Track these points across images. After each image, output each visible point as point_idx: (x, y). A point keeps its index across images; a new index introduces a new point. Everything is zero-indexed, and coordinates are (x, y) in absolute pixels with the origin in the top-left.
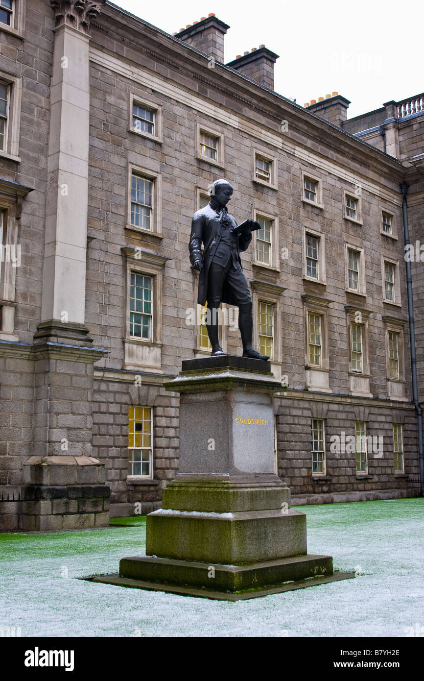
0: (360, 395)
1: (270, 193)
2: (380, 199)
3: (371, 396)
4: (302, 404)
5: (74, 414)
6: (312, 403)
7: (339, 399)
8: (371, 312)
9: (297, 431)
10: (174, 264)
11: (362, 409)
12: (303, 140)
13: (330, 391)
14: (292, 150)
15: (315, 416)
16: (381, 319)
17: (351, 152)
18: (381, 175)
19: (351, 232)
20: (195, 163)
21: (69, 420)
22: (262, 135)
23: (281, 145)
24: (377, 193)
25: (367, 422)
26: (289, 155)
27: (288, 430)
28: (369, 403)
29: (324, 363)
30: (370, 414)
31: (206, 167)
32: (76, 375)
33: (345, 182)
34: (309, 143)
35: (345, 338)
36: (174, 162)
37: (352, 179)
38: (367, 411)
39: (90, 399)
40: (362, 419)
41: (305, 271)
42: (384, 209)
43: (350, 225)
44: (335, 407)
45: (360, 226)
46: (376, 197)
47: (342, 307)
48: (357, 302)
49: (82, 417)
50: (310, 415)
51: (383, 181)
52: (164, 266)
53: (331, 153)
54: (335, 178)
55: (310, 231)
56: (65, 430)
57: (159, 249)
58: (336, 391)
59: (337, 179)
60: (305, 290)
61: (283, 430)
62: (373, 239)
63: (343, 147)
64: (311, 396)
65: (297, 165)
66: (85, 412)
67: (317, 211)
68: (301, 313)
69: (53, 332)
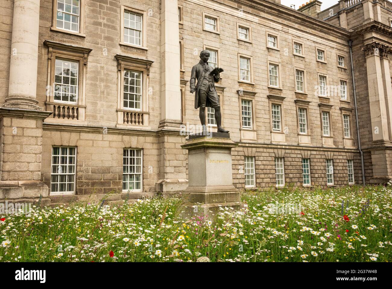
0: (328, 146)
1: (276, 52)
2: (337, 50)
3: (334, 147)
4: (296, 152)
5: (177, 160)
6: (302, 151)
7: (316, 149)
8: (333, 106)
9: (294, 165)
10: (228, 90)
11: (329, 153)
12: (293, 25)
13: (311, 145)
14: (287, 30)
15: (304, 157)
16: (339, 109)
17: (320, 28)
18: (337, 38)
19: (321, 67)
20: (237, 42)
21: (175, 163)
22: (271, 25)
23: (281, 28)
24: (335, 47)
25: (332, 159)
26: (286, 33)
27: (289, 164)
28: (333, 150)
29: (308, 132)
30: (334, 155)
31: (243, 43)
32: (177, 143)
33: (317, 43)
34: (296, 26)
35: (319, 119)
36: (226, 42)
37: (321, 41)
38: (332, 154)
39: (184, 153)
40: (330, 158)
41: (296, 88)
42: (339, 54)
43: (320, 64)
44: (314, 153)
45: (326, 64)
46: (334, 49)
47: (317, 104)
48: (325, 101)
49: (181, 161)
50: (301, 157)
51: (338, 40)
52: (223, 91)
53: (308, 30)
54: (311, 41)
55: (298, 69)
56: (173, 167)
57: (221, 84)
58: (315, 145)
59: (312, 42)
60: (296, 97)
61: (287, 164)
62: (333, 70)
63: (314, 26)
64: (301, 148)
65: (290, 37)
66: (182, 159)
67: (301, 59)
68: (295, 108)
69: (165, 125)
